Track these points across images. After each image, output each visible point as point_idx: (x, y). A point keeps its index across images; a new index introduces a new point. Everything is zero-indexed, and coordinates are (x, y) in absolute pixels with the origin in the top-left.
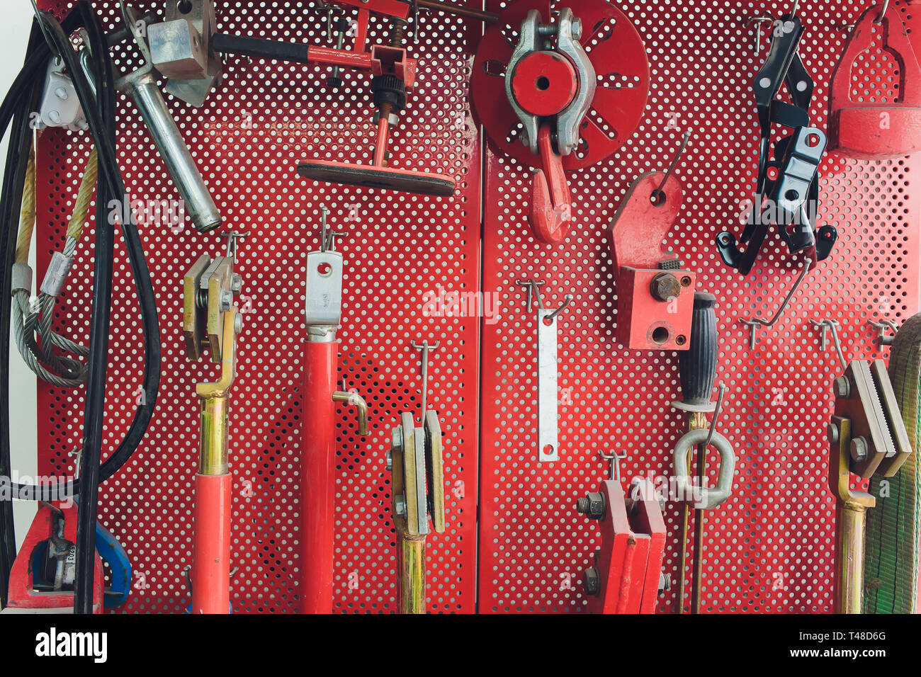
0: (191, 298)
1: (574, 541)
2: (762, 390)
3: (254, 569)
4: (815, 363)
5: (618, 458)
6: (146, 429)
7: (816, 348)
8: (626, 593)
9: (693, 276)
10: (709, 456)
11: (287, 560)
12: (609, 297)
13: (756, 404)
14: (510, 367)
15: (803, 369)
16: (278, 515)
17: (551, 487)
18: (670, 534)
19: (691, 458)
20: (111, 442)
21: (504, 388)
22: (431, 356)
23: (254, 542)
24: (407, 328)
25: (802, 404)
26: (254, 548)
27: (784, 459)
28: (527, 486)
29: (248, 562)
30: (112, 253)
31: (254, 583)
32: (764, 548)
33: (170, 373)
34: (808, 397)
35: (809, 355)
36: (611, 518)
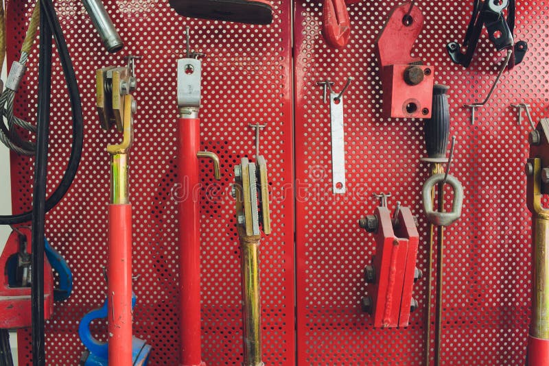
0: (101, 86)
1: (358, 253)
2: (480, 151)
3: (151, 275)
4: (514, 133)
5: (386, 196)
6: (75, 173)
7: (515, 123)
8: (393, 279)
9: (432, 68)
10: (446, 196)
11: (171, 269)
12: (378, 92)
13: (476, 161)
14: (314, 139)
15: (507, 137)
16: (165, 240)
17: (342, 217)
18: (421, 238)
19: (434, 197)
20: (54, 182)
21: (310, 153)
22: (262, 133)
23: (150, 257)
24: (245, 115)
25: (507, 160)
26: (150, 262)
27: (495, 206)
28: (326, 217)
29: (147, 271)
30: (51, 60)
31: (151, 284)
32: (483, 255)
33: (90, 136)
34: (510, 155)
35: (511, 128)
36: (382, 229)
